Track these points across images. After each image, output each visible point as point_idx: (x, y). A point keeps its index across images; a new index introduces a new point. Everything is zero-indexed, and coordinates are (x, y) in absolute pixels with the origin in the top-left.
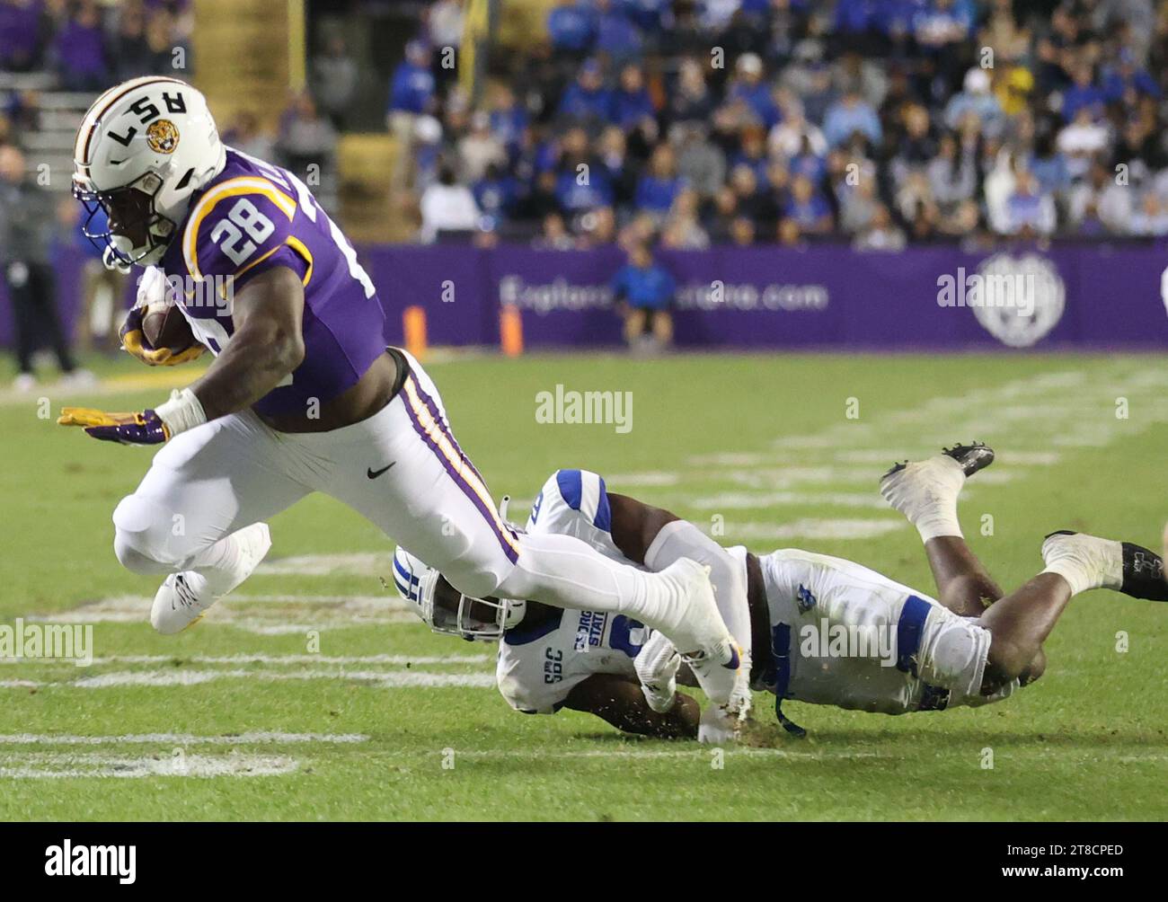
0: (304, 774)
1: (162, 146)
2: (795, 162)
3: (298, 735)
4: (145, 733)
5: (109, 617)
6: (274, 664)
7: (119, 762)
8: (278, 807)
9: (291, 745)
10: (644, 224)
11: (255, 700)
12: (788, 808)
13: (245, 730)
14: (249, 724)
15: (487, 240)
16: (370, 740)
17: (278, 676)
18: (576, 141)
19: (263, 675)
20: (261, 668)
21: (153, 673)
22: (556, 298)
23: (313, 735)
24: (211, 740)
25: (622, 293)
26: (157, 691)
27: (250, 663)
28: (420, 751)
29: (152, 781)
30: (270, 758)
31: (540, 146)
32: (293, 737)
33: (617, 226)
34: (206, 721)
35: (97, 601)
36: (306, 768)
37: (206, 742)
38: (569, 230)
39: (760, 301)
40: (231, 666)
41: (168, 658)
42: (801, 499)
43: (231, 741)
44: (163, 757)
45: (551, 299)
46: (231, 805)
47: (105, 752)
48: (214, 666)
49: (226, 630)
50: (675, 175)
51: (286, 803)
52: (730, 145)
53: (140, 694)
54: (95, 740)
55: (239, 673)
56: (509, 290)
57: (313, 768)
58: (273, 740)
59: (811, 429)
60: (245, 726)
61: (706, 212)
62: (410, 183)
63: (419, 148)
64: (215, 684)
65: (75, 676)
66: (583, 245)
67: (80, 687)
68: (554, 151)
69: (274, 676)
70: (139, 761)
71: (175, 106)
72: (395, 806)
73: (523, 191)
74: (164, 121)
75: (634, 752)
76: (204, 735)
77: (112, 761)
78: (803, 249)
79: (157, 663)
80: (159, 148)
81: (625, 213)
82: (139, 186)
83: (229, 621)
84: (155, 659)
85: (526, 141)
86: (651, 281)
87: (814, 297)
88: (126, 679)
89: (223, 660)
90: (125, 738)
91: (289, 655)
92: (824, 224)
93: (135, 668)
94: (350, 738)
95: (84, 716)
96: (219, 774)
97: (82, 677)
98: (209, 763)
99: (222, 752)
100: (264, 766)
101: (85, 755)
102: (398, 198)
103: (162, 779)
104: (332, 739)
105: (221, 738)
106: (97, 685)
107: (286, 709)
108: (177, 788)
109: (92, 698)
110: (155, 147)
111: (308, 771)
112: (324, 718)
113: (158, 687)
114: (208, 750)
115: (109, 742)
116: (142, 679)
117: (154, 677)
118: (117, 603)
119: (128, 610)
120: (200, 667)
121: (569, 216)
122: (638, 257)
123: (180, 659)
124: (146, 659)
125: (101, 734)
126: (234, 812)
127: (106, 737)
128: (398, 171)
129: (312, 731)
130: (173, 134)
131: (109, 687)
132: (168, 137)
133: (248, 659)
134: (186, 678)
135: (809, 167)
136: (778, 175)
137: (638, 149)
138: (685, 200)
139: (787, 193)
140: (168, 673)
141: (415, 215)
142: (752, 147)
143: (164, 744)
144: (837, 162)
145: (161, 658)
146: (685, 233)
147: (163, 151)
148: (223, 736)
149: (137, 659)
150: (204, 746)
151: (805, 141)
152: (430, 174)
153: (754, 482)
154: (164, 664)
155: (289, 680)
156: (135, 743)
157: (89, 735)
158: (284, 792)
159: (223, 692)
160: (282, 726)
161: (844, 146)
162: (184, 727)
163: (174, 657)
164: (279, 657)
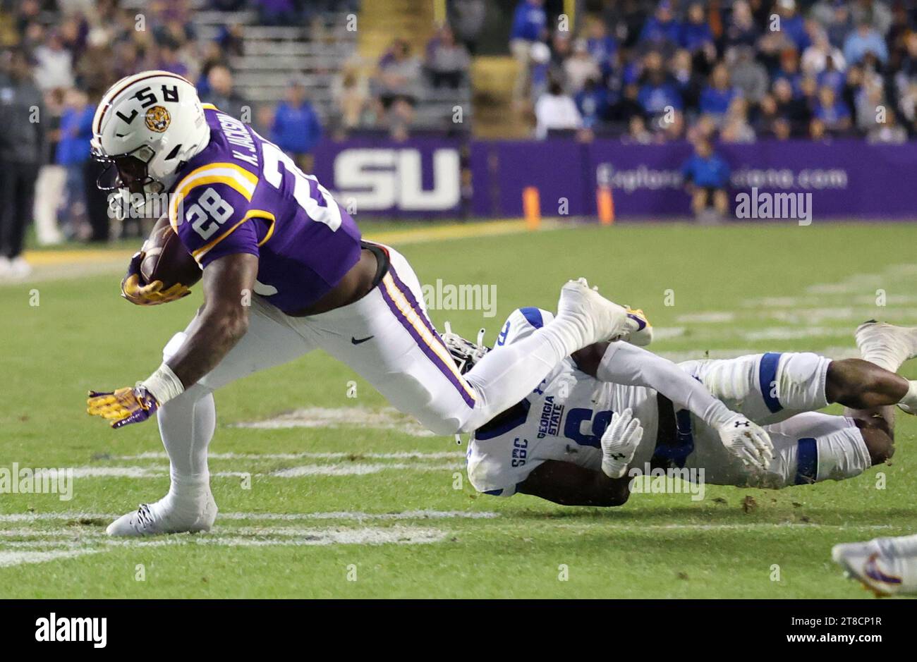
0: (450, 542)
1: (156, 126)
2: (821, 77)
3: (446, 513)
4: (329, 512)
5: (300, 424)
6: (427, 459)
7: (309, 534)
8: (431, 567)
9: (441, 520)
10: (706, 124)
11: (412, 487)
12: (822, 567)
13: (405, 509)
14: (407, 504)
15: (586, 137)
16: (501, 517)
17: (430, 468)
18: (654, 61)
19: (418, 467)
20: (417, 462)
21: (334, 466)
22: (639, 181)
23: (457, 512)
24: (379, 516)
25: (689, 176)
26: (338, 480)
27: (408, 457)
28: (539, 525)
29: (333, 548)
30: (424, 530)
31: (626, 65)
32: (443, 514)
33: (686, 125)
34: (376, 502)
35: (291, 412)
36: (452, 538)
37: (376, 518)
38: (648, 127)
39: (796, 181)
40: (394, 460)
41: (345, 454)
42: (829, 332)
43: (395, 517)
44: (343, 530)
45: (636, 180)
46: (395, 566)
47: (298, 526)
48: (382, 461)
49: (389, 433)
50: (730, 88)
51: (437, 564)
52: (771, 63)
53: (324, 482)
54: (290, 517)
55: (400, 466)
56: (603, 174)
57: (457, 538)
58: (427, 516)
59: (836, 280)
60: (405, 506)
61: (754, 114)
62: (527, 93)
63: (534, 66)
64: (383, 474)
65: (275, 469)
66: (660, 140)
67: (279, 477)
68: (637, 69)
69: (427, 468)
70: (324, 533)
71: (170, 96)
72: (521, 567)
73: (613, 100)
74: (160, 107)
75: (703, 525)
76: (373, 512)
77: (303, 533)
78: (828, 142)
79: (337, 458)
80: (153, 128)
81: (692, 116)
82: (137, 155)
83: (392, 426)
84: (335, 455)
85: (615, 61)
86: (712, 168)
87: (837, 178)
88: (314, 470)
89: (388, 456)
90: (313, 516)
91: (438, 452)
92: (845, 123)
93: (320, 462)
94: (485, 515)
95: (281, 499)
96: (386, 542)
97: (279, 470)
98: (378, 534)
99: (387, 525)
100: (420, 536)
101: (282, 528)
102: (519, 105)
103: (342, 546)
104: (471, 516)
105: (387, 515)
106: (291, 476)
107: (436, 494)
108: (354, 553)
109: (288, 485)
110: (150, 126)
111: (454, 540)
112: (465, 500)
113: (339, 476)
114: (376, 524)
115: (301, 519)
116: (325, 470)
117: (335, 469)
118: (306, 413)
119: (315, 418)
120: (369, 461)
121: (649, 118)
122: (702, 148)
123: (355, 455)
124: (328, 455)
125: (296, 512)
126: (398, 572)
127: (299, 515)
128: (518, 85)
129: (456, 510)
130: (166, 118)
131: (300, 477)
132: (162, 120)
133: (406, 455)
134: (360, 469)
135: (833, 80)
136: (808, 86)
137: (702, 67)
138: (738, 106)
139: (817, 100)
140: (346, 466)
141: (531, 118)
142: (789, 65)
143: (343, 520)
144: (854, 76)
145: (340, 455)
146: (738, 130)
147: (157, 130)
148: (388, 513)
149: (323, 455)
150: (374, 522)
151: (829, 60)
152: (542, 87)
153: (793, 319)
154: (342, 459)
155: (438, 470)
156: (321, 519)
157: (286, 513)
158: (436, 556)
159: (387, 480)
160: (433, 506)
161: (859, 63)
162: (358, 507)
163: (350, 454)
164: (431, 453)
